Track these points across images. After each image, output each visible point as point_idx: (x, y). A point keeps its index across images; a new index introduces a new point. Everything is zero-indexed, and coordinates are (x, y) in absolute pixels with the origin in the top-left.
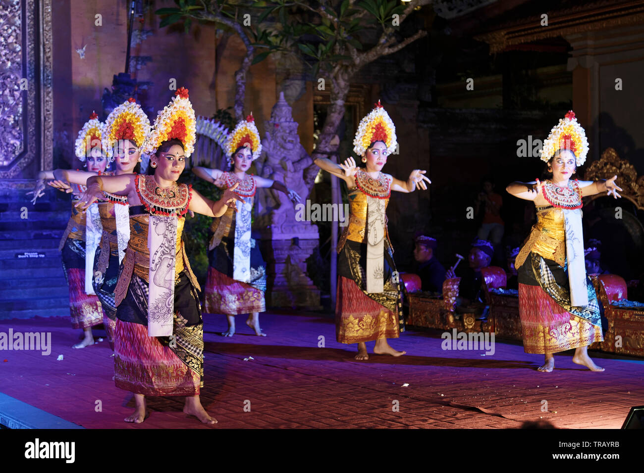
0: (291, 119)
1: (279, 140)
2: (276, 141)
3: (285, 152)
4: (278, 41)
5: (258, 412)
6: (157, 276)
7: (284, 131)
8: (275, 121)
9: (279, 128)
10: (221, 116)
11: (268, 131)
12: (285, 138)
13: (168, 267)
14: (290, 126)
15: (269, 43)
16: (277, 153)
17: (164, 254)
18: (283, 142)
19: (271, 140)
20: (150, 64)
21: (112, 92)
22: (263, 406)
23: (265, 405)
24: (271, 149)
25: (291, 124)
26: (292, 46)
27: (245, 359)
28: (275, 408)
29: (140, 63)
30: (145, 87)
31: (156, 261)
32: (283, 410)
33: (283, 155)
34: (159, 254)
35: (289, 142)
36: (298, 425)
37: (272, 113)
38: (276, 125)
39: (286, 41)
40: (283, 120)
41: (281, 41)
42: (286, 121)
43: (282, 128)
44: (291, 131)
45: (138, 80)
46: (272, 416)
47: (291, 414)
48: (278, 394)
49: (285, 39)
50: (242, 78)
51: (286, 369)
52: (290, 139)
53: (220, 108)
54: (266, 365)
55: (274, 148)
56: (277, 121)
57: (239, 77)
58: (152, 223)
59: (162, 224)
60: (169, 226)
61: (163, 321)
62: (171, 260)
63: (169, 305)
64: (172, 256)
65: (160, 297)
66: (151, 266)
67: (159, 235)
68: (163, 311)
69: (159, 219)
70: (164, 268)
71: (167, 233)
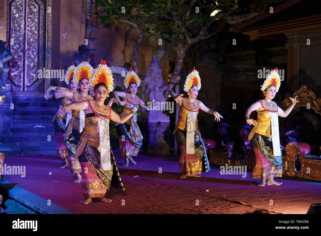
0: (158, 68)
1: (153, 77)
2: (151, 77)
3: (156, 83)
4: (154, 32)
5: (140, 201)
6: (103, 144)
7: (155, 73)
8: (151, 68)
9: (153, 72)
10: (127, 65)
11: (148, 73)
12: (155, 76)
13: (107, 139)
14: (158, 71)
15: (150, 33)
16: (152, 83)
17: (105, 134)
18: (154, 78)
19: (149, 77)
20: (95, 41)
21: (78, 53)
22: (141, 199)
23: (142, 198)
24: (149, 81)
25: (158, 70)
26: (160, 34)
27: (134, 177)
28: (147, 200)
29: (91, 40)
30: (93, 51)
31: (102, 137)
32: (151, 201)
33: (154, 84)
34: (103, 134)
35: (157, 78)
36: (157, 208)
37: (150, 65)
38: (152, 70)
39: (157, 32)
40: (155, 68)
41: (155, 32)
42: (156, 69)
43: (154, 71)
44: (158, 73)
45: (90, 48)
46: (145, 203)
47: (154, 203)
48: (149, 193)
49: (157, 31)
50: (137, 49)
51: (153, 182)
52: (158, 77)
53: (127, 62)
54: (144, 180)
55: (150, 81)
56: (152, 68)
57: (135, 48)
58: (99, 120)
59: (103, 121)
60: (106, 121)
61: (107, 164)
62: (108, 137)
63: (109, 156)
64: (108, 135)
65: (105, 153)
66: (101, 139)
67: (102, 126)
68: (107, 159)
69: (101, 119)
70: (105, 140)
71: (105, 124)
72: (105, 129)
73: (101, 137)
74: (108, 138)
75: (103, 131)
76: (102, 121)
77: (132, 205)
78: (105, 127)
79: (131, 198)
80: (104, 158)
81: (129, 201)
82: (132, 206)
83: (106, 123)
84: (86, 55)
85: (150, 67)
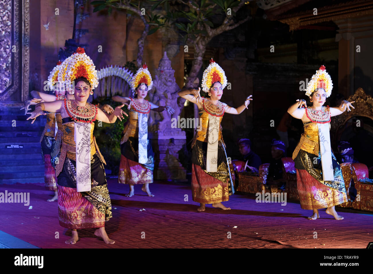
0: (170, 68)
1: (163, 80)
2: (161, 81)
3: (167, 87)
4: (163, 21)
5: (148, 242)
7: (166, 75)
8: (161, 69)
9: (163, 73)
11: (157, 75)
12: (167, 79)
13: (86, 151)
14: (170, 72)
15: (158, 22)
16: (162, 88)
17: (84, 144)
18: (165, 81)
19: (159, 80)
20: (87, 34)
21: (64, 50)
22: (150, 238)
25: (170, 71)
26: (171, 24)
27: (140, 210)
28: (157, 240)
29: (81, 33)
31: (80, 148)
32: (162, 241)
33: (165, 89)
34: (81, 144)
35: (169, 81)
37: (159, 64)
38: (161, 71)
39: (168, 22)
40: (165, 68)
41: (165, 21)
42: (168, 69)
43: (165, 73)
44: (170, 75)
45: (80, 43)
46: (155, 244)
47: (166, 243)
48: (159, 231)
49: (167, 20)
50: (142, 43)
51: (164, 216)
52: (170, 79)
53: (129, 61)
54: (153, 214)
55: (160, 85)
56: (162, 69)
57: (140, 42)
58: (76, 127)
59: (82, 127)
61: (85, 183)
63: (88, 173)
64: (89, 145)
65: (83, 169)
66: (77, 151)
67: (80, 133)
68: (85, 177)
69: (80, 124)
70: (84, 152)
71: (85, 132)
73: (78, 148)
74: (88, 149)
75: (82, 140)
77: (137, 247)
79: (137, 238)
80: (80, 175)
81: (134, 242)
83: (87, 129)
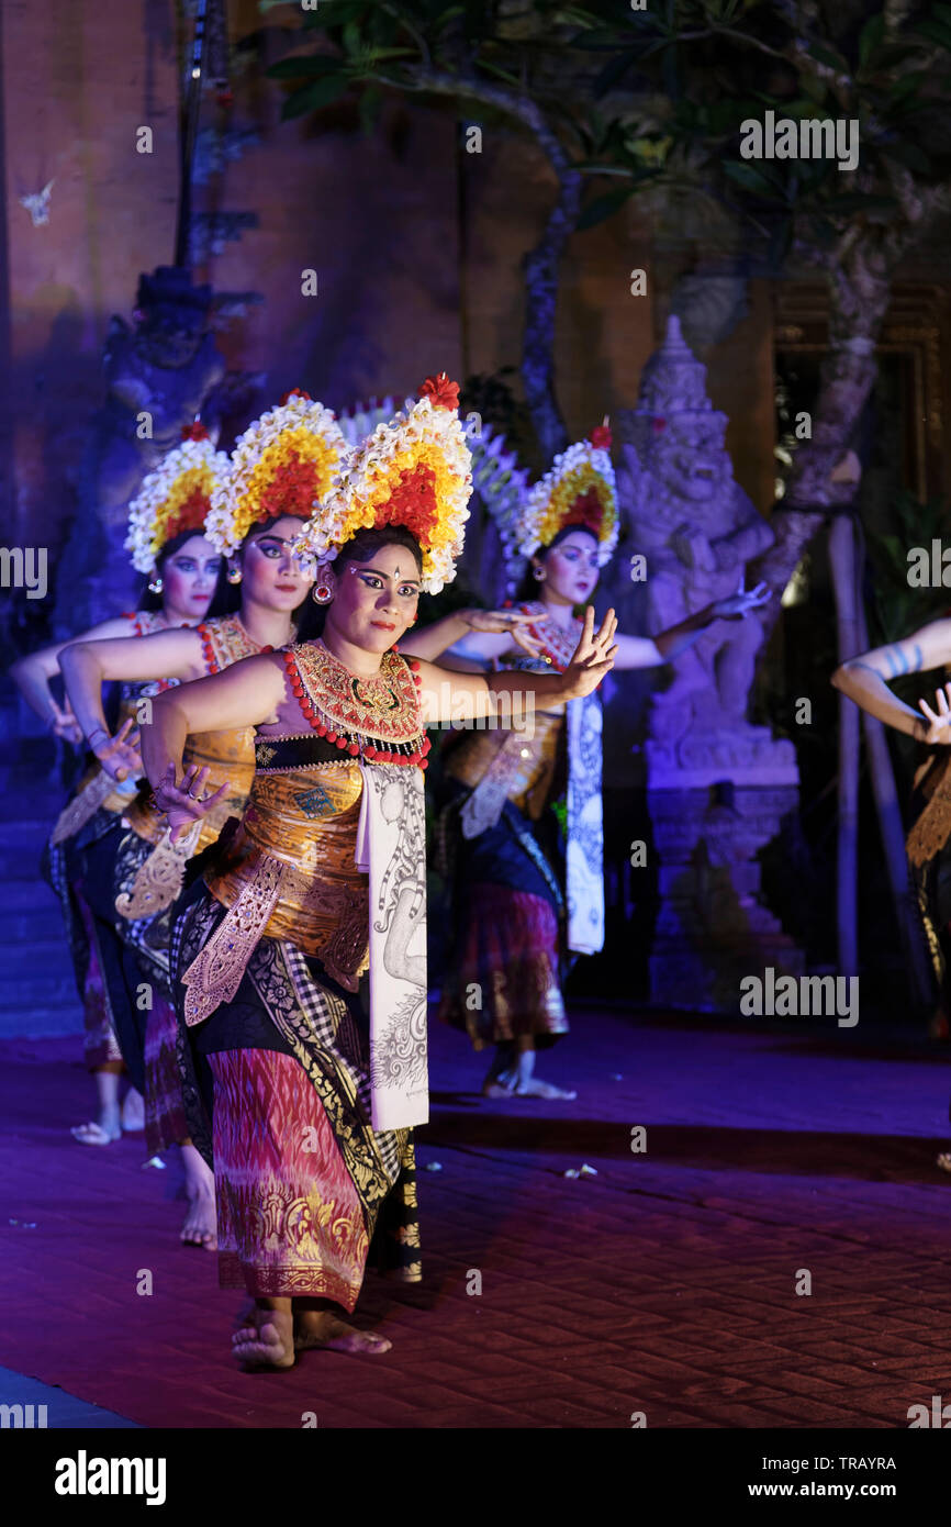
0: (702, 403)
1: (667, 470)
2: (656, 473)
3: (688, 508)
4: (659, 151)
5: (617, 1342)
6: (392, 947)
7: (683, 442)
8: (652, 410)
9: (667, 432)
10: (479, 396)
11: (629, 442)
12: (684, 463)
13: (411, 917)
14: (703, 426)
15: (631, 160)
16: (660, 512)
17: (403, 878)
18: (678, 477)
19: (642, 470)
20: (252, 237)
21: (133, 327)
22: (629, 1324)
23: (635, 1320)
24: (641, 500)
25: (704, 418)
26: (703, 167)
27: (570, 1173)
28: (668, 1331)
29: (221, 232)
30: (238, 310)
31: (388, 901)
32: (694, 1338)
33: (680, 518)
34: (392, 880)
35: (699, 474)
36: (742, 1384)
37: (643, 384)
38: (658, 423)
39: (686, 153)
40: (677, 405)
41: (670, 152)
42: (688, 410)
43: (675, 430)
44: (704, 441)
45: (217, 287)
46: (659, 1355)
47: (718, 1350)
48: (680, 1285)
49: (681, 146)
50: (546, 274)
51: (699, 1204)
52: (701, 465)
53: (476, 372)
54: (637, 1192)
55: (651, 496)
56: (659, 409)
57: (534, 272)
58: (372, 788)
59: (395, 790)
60: (410, 792)
61: (408, 1081)
62: (419, 895)
63: (420, 1031)
64: (419, 883)
65: (398, 1010)
66: (377, 916)
67: (388, 822)
68: (407, 1052)
69: (385, 774)
70: (403, 919)
71: (407, 815)
72: (403, 843)
73: (382, 900)
74: (416, 906)
75: (395, 856)
76: (388, 792)
77: (564, 1371)
78: (401, 828)
79: (556, 1325)
80: (389, 1042)
81: (545, 1345)
82: (569, 1378)
83: (411, 802)
84: (189, 336)
85: (642, 396)
